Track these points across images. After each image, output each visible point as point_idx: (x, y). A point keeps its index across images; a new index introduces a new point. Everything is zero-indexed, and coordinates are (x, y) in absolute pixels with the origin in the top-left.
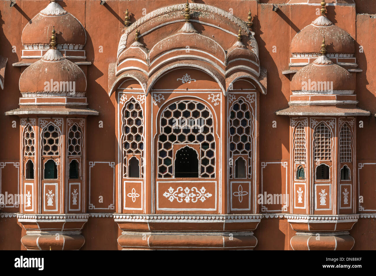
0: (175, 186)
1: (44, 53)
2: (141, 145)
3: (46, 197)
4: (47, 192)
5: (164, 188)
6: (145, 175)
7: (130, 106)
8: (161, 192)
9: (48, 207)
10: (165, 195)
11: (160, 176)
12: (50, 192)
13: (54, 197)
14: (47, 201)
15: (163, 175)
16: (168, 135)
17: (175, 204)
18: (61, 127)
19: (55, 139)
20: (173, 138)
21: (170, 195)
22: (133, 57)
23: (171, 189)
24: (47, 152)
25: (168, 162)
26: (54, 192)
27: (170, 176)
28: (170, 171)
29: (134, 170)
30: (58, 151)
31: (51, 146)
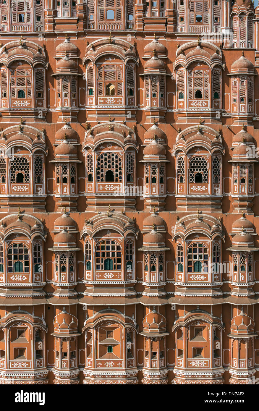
0: (195, 185)
1: (152, 141)
2: (184, 172)
3: (153, 189)
4: (153, 187)
5: (191, 186)
6: (185, 182)
7: (180, 159)
8: (190, 188)
9: (153, 192)
11: (190, 182)
13: (155, 189)
16: (192, 169)
17: (195, 191)
18: (157, 166)
19: (155, 170)
20: (194, 170)
21: (193, 188)
22: (181, 143)
23: (194, 186)
24: (153, 174)
25: (192, 177)
26: (155, 187)
27: (193, 182)
28: (193, 180)
29: (181, 180)
30: (156, 174)
31: (154, 172)
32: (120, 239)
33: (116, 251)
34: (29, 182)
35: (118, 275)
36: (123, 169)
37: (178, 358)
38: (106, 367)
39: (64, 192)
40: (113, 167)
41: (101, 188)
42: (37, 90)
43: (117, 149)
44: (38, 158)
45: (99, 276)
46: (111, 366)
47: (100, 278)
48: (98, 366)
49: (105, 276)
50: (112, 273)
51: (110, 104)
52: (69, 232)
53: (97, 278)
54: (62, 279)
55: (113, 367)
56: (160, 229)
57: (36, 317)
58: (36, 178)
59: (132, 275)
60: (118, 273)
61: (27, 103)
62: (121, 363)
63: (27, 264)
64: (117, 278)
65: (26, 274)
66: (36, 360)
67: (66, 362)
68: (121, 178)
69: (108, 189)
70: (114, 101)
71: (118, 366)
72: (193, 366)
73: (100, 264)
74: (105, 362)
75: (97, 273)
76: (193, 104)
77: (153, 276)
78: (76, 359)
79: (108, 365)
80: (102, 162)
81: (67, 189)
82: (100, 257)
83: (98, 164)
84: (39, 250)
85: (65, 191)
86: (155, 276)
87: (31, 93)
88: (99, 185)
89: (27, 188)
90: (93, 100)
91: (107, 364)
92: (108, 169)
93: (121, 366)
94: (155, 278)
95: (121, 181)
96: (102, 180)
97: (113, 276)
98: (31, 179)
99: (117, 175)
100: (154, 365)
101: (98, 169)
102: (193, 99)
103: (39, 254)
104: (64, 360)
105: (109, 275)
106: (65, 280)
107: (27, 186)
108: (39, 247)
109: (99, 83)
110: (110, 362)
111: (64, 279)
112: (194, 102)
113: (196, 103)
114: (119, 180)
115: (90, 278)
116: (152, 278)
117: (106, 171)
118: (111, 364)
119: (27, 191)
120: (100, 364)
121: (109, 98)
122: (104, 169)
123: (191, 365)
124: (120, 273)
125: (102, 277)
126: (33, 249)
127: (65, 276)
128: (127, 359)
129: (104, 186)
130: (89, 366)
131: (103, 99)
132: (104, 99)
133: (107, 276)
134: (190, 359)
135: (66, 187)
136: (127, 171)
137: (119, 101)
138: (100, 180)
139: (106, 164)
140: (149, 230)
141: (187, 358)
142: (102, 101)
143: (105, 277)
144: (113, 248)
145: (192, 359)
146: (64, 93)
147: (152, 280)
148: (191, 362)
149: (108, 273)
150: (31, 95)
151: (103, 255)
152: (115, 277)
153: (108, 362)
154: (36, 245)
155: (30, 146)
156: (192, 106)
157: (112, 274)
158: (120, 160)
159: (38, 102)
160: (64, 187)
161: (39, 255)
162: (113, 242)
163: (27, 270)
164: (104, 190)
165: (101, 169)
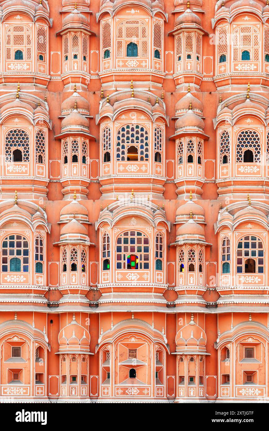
1: (186, 112)
2: (229, 150)
3: (189, 170)
4: (189, 168)
5: (239, 167)
6: (230, 161)
7: (223, 134)
8: (238, 168)
9: (189, 175)
10: (239, 169)
11: (237, 162)
12: (190, 168)
13: (192, 170)
14: (189, 172)
15: (238, 161)
16: (240, 145)
17: (244, 173)
18: (195, 141)
20: (243, 146)
21: (242, 169)
22: (225, 113)
23: (242, 167)
24: (189, 152)
25: (241, 156)
26: (192, 168)
27: (241, 162)
28: (242, 160)
29: (225, 160)
30: (194, 151)
31: (190, 149)
32: (148, 229)
33: (143, 245)
34: (29, 161)
35: (145, 276)
36: (150, 145)
37: (222, 387)
38: (128, 395)
39: (74, 174)
40: (137, 142)
41: (122, 168)
42: (38, 51)
43: (142, 119)
44: (40, 131)
45: (120, 276)
46: (135, 393)
47: (122, 279)
48: (118, 394)
49: (128, 276)
50: (137, 273)
51: (131, 67)
52: (81, 222)
53: (118, 280)
54: (72, 281)
55: (138, 395)
56: (199, 220)
57: (37, 330)
58: (38, 156)
59: (162, 277)
60: (145, 273)
61: (25, 67)
62: (148, 389)
63: (26, 261)
64: (143, 279)
65: (26, 273)
66: (36, 386)
67: (75, 388)
68: (147, 156)
69: (131, 169)
70: (137, 63)
71: (144, 394)
72: (243, 395)
73: (122, 261)
74: (127, 389)
75: (118, 273)
76: (239, 67)
77: (192, 277)
78: (87, 386)
79: (131, 392)
80: (123, 135)
81: (77, 170)
82: (122, 253)
83: (119, 138)
84: (41, 244)
85: (75, 172)
86: (193, 277)
87: (31, 54)
88: (119, 165)
89: (26, 169)
90: (109, 64)
91: (129, 391)
92: (130, 144)
93: (148, 394)
94: (193, 279)
95: (147, 160)
96: (123, 159)
97: (139, 276)
98: (31, 158)
99: (142, 153)
100: (192, 394)
101: (119, 144)
102: (239, 62)
103: (41, 249)
104: (72, 386)
105: (133, 275)
106: (76, 282)
107: (26, 166)
108: (41, 241)
109: (118, 42)
110: (134, 388)
111: (74, 281)
112: (239, 65)
113: (243, 66)
114: (145, 158)
115: (107, 280)
116: (190, 280)
117: (128, 147)
118: (135, 391)
119: (26, 172)
120: (120, 391)
121: (131, 60)
122: (126, 144)
123: (241, 394)
124: (147, 274)
125: (124, 279)
126: (35, 242)
127: (76, 276)
128: (155, 385)
129: (125, 166)
130: (105, 394)
131: (123, 61)
132: (125, 62)
133: (130, 277)
134: (240, 386)
135: (77, 168)
136: (155, 149)
137: (144, 64)
138: (120, 159)
139: (128, 138)
140: (185, 219)
141: (236, 384)
142: (121, 64)
143: (128, 278)
144: (139, 241)
145: (243, 386)
146: (73, 53)
147: (190, 282)
148: (241, 389)
149: (131, 273)
150: (31, 57)
151: (126, 249)
152: (141, 279)
153: (131, 388)
154: (38, 238)
155: (31, 115)
156: (237, 70)
157: (137, 275)
158: (146, 133)
159: (40, 65)
160: (73, 167)
161: (41, 252)
162: (139, 234)
163: (26, 269)
164: (125, 171)
165: (121, 144)
